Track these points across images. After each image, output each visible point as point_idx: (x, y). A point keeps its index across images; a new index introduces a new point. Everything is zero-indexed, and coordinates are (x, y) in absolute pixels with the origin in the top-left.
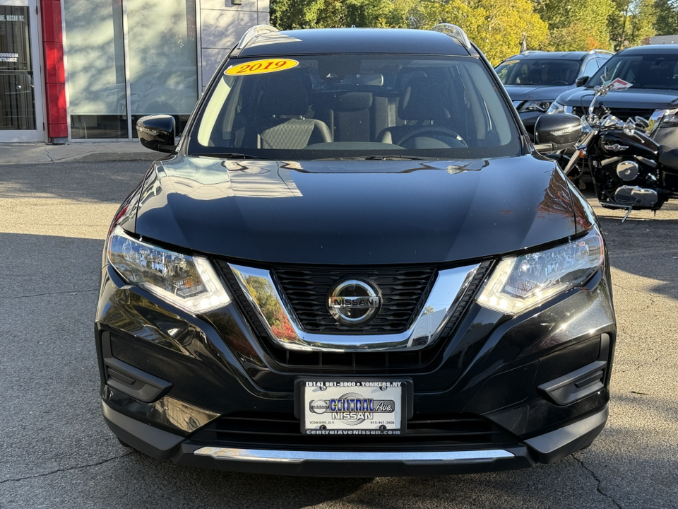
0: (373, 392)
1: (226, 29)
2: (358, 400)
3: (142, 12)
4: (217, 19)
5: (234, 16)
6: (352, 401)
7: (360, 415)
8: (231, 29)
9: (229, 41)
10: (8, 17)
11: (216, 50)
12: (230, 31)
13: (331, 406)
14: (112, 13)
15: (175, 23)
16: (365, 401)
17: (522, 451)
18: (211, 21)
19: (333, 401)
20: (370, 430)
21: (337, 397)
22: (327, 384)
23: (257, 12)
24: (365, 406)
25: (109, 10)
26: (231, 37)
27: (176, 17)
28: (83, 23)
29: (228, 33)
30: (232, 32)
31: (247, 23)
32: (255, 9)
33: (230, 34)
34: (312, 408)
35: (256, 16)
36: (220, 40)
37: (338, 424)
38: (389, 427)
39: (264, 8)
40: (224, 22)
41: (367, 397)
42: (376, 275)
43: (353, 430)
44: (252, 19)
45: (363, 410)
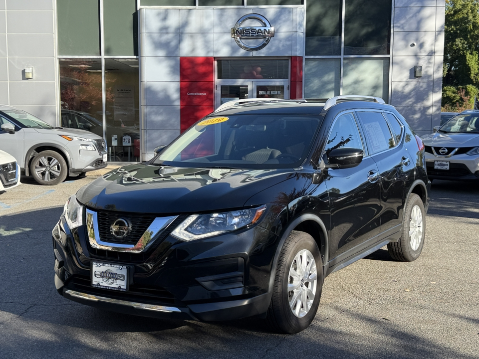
0: (117, 270)
1: (410, 93)
2: (112, 273)
3: (353, 86)
4: (404, 87)
5: (416, 85)
6: (110, 273)
7: (112, 281)
8: (413, 93)
9: (411, 101)
10: (272, 92)
11: (401, 107)
12: (413, 94)
13: (102, 275)
14: (334, 87)
15: (375, 91)
16: (114, 274)
17: (186, 310)
18: (399, 88)
19: (103, 272)
20: (115, 288)
21: (104, 271)
22: (100, 264)
23: (433, 81)
24: (114, 276)
25: (332, 85)
26: (412, 98)
27: (375, 88)
28: (316, 94)
29: (411, 96)
30: (414, 95)
31: (425, 89)
32: (432, 79)
33: (412, 97)
34: (95, 275)
35: (432, 84)
36: (405, 101)
37: (104, 283)
38: (122, 287)
39: (438, 78)
40: (408, 89)
41: (115, 272)
42: (130, 217)
43: (108, 287)
44: (428, 86)
45: (114, 278)
